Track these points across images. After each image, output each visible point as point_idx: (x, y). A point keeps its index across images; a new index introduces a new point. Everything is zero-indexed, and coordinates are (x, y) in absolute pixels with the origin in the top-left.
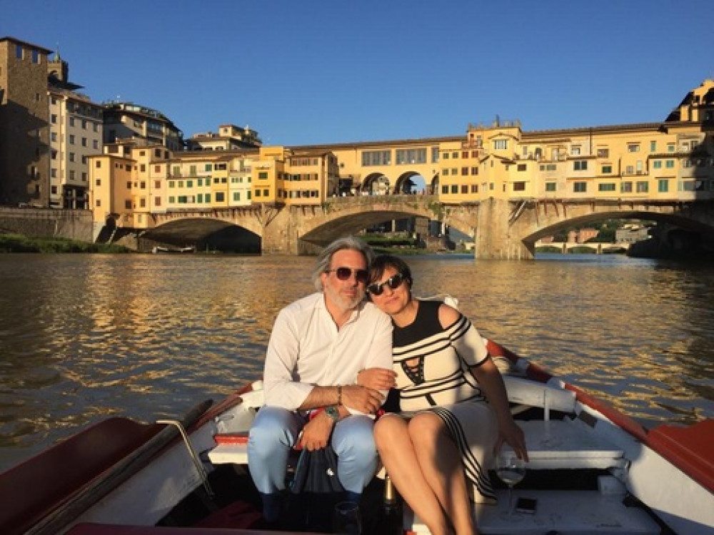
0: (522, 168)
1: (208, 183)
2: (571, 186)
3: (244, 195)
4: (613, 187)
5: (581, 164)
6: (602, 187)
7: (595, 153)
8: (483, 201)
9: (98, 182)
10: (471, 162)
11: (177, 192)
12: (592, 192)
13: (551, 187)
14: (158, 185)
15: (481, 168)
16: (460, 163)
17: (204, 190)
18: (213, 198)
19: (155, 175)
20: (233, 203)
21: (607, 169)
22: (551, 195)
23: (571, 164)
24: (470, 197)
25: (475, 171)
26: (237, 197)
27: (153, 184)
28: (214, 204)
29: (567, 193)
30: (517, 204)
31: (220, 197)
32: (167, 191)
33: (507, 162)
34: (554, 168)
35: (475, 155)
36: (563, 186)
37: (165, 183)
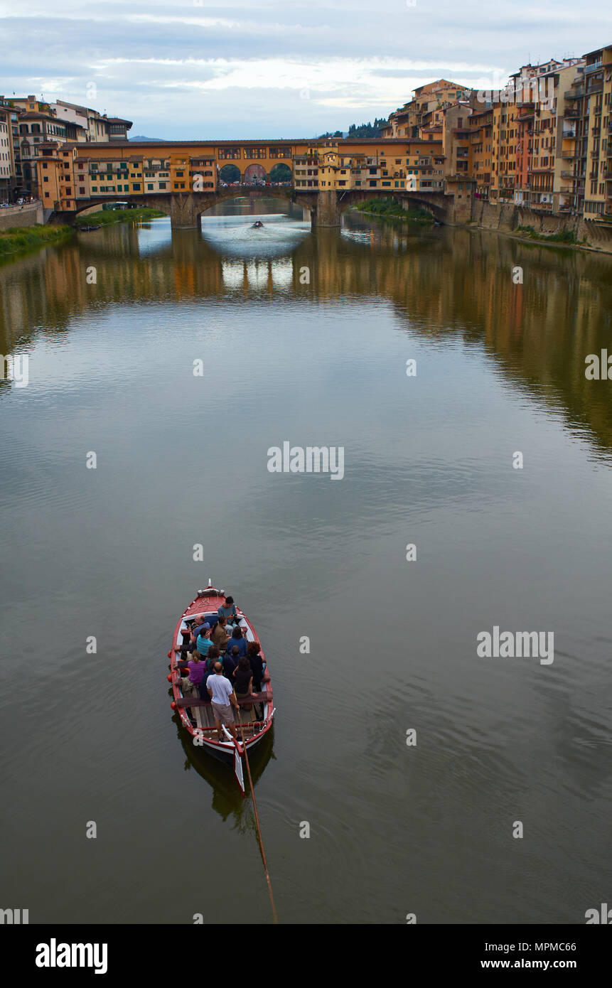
0: (343, 172)
1: (126, 178)
2: (368, 183)
3: (156, 187)
4: (389, 184)
5: (373, 171)
6: (384, 184)
7: (379, 164)
8: (322, 191)
9: (46, 179)
10: (313, 167)
11: (98, 183)
12: (380, 187)
13: (358, 183)
14: (81, 178)
15: (320, 171)
16: (306, 167)
17: (123, 182)
18: (131, 187)
19: (77, 171)
20: (147, 192)
21: (385, 173)
22: (358, 188)
23: (368, 171)
24: (313, 188)
25: (316, 173)
26: (151, 187)
27: (78, 178)
28: (132, 192)
29: (367, 187)
30: (339, 193)
31: (137, 187)
32: (90, 183)
33: (335, 169)
34: (359, 172)
35: (316, 164)
36: (364, 183)
37: (88, 178)
